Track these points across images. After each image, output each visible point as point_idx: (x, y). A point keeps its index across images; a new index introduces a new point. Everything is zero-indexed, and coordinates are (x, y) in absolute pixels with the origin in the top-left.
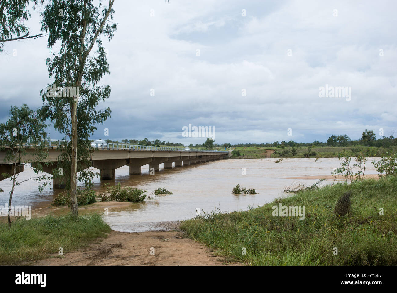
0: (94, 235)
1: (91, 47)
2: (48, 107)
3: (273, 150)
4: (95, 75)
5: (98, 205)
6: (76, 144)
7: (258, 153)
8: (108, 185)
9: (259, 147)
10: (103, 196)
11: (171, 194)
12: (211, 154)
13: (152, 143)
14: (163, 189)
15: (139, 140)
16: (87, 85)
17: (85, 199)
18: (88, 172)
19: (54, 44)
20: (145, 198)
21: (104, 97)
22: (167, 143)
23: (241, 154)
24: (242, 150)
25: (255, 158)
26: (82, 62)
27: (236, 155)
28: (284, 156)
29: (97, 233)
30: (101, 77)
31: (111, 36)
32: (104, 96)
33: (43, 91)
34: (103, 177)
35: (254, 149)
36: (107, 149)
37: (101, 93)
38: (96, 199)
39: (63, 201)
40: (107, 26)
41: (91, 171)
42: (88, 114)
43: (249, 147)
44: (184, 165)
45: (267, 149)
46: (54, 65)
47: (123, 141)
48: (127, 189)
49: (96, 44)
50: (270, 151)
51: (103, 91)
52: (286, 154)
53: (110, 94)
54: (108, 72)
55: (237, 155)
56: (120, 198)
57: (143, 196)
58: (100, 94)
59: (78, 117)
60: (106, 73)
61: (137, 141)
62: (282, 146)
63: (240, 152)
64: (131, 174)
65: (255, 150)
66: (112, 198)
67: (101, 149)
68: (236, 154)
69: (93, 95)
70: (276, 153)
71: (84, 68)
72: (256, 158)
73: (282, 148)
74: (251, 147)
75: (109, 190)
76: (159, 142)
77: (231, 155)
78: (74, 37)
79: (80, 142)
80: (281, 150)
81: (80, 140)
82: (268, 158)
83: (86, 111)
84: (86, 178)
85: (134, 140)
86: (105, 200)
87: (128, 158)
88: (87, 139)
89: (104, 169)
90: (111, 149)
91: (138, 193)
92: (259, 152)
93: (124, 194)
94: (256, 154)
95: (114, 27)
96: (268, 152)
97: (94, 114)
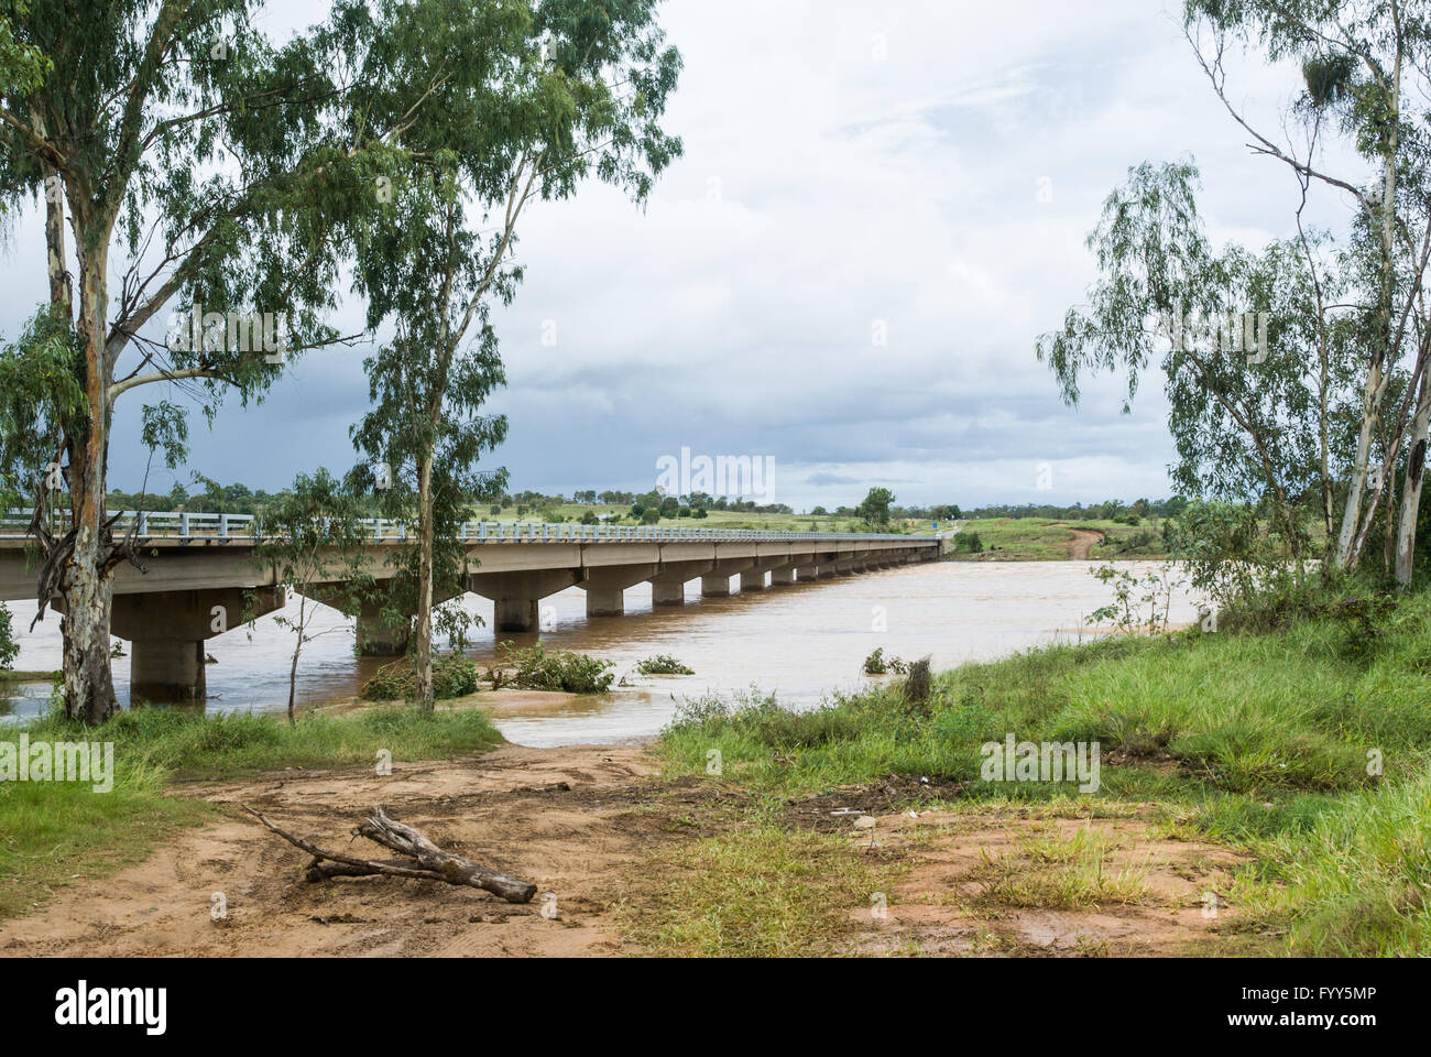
0: (468, 744)
1: (463, 329)
2: (366, 466)
3: (1099, 531)
4: (473, 390)
5: (482, 700)
6: (430, 549)
7: (1045, 542)
8: (510, 646)
9: (1053, 521)
10: (496, 675)
11: (689, 673)
12: (873, 547)
13: (680, 504)
14: (667, 659)
15: (635, 493)
16: (453, 415)
17: (449, 683)
18: (457, 614)
19: (381, 322)
20: (609, 682)
21: (493, 442)
22: (736, 502)
23: (986, 546)
24: (989, 529)
25: (1034, 560)
26: (444, 364)
27: (967, 548)
28: (1136, 552)
29: (474, 742)
30: (488, 393)
31: (508, 296)
32: (492, 440)
33: (356, 429)
34: (501, 622)
35: (1030, 528)
36: (512, 542)
37: (485, 432)
38: (478, 683)
39: (392, 686)
40: (501, 273)
41: (462, 613)
42: (458, 480)
43: (1016, 521)
44: (775, 583)
45: (1078, 529)
46: (380, 370)
47: (578, 495)
48: (562, 658)
49: (475, 317)
50: (1088, 534)
51: (490, 429)
52: (1140, 545)
53: (508, 436)
54: (504, 382)
55: (971, 547)
56: (543, 682)
57: (605, 678)
58: (484, 436)
59: (434, 488)
60: (498, 385)
61: (629, 495)
62: (1131, 519)
63: (979, 537)
64: (590, 614)
65: (1035, 532)
66: (523, 681)
67: (495, 542)
68: (967, 546)
69: (470, 437)
70: (1107, 542)
71: (448, 376)
72: (1036, 557)
73: (1132, 524)
74: (1023, 520)
75: (514, 658)
76: (706, 500)
77: (948, 547)
78: (424, 302)
79: (439, 547)
80: (1126, 530)
81: (438, 541)
82: (1079, 559)
83: (452, 474)
84: (452, 628)
85: (618, 493)
86: (501, 687)
87: (578, 565)
88: (453, 538)
89: (504, 600)
90: (525, 541)
91: (591, 668)
92: (1048, 538)
93: (552, 669)
94: (1038, 545)
95: (518, 274)
96: (1080, 538)
97: (471, 481)
